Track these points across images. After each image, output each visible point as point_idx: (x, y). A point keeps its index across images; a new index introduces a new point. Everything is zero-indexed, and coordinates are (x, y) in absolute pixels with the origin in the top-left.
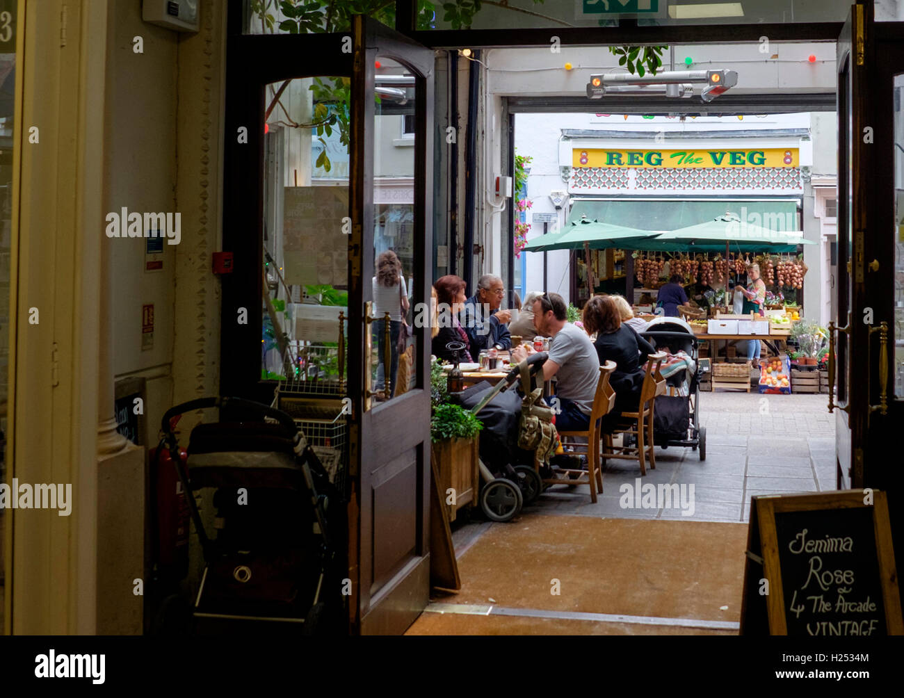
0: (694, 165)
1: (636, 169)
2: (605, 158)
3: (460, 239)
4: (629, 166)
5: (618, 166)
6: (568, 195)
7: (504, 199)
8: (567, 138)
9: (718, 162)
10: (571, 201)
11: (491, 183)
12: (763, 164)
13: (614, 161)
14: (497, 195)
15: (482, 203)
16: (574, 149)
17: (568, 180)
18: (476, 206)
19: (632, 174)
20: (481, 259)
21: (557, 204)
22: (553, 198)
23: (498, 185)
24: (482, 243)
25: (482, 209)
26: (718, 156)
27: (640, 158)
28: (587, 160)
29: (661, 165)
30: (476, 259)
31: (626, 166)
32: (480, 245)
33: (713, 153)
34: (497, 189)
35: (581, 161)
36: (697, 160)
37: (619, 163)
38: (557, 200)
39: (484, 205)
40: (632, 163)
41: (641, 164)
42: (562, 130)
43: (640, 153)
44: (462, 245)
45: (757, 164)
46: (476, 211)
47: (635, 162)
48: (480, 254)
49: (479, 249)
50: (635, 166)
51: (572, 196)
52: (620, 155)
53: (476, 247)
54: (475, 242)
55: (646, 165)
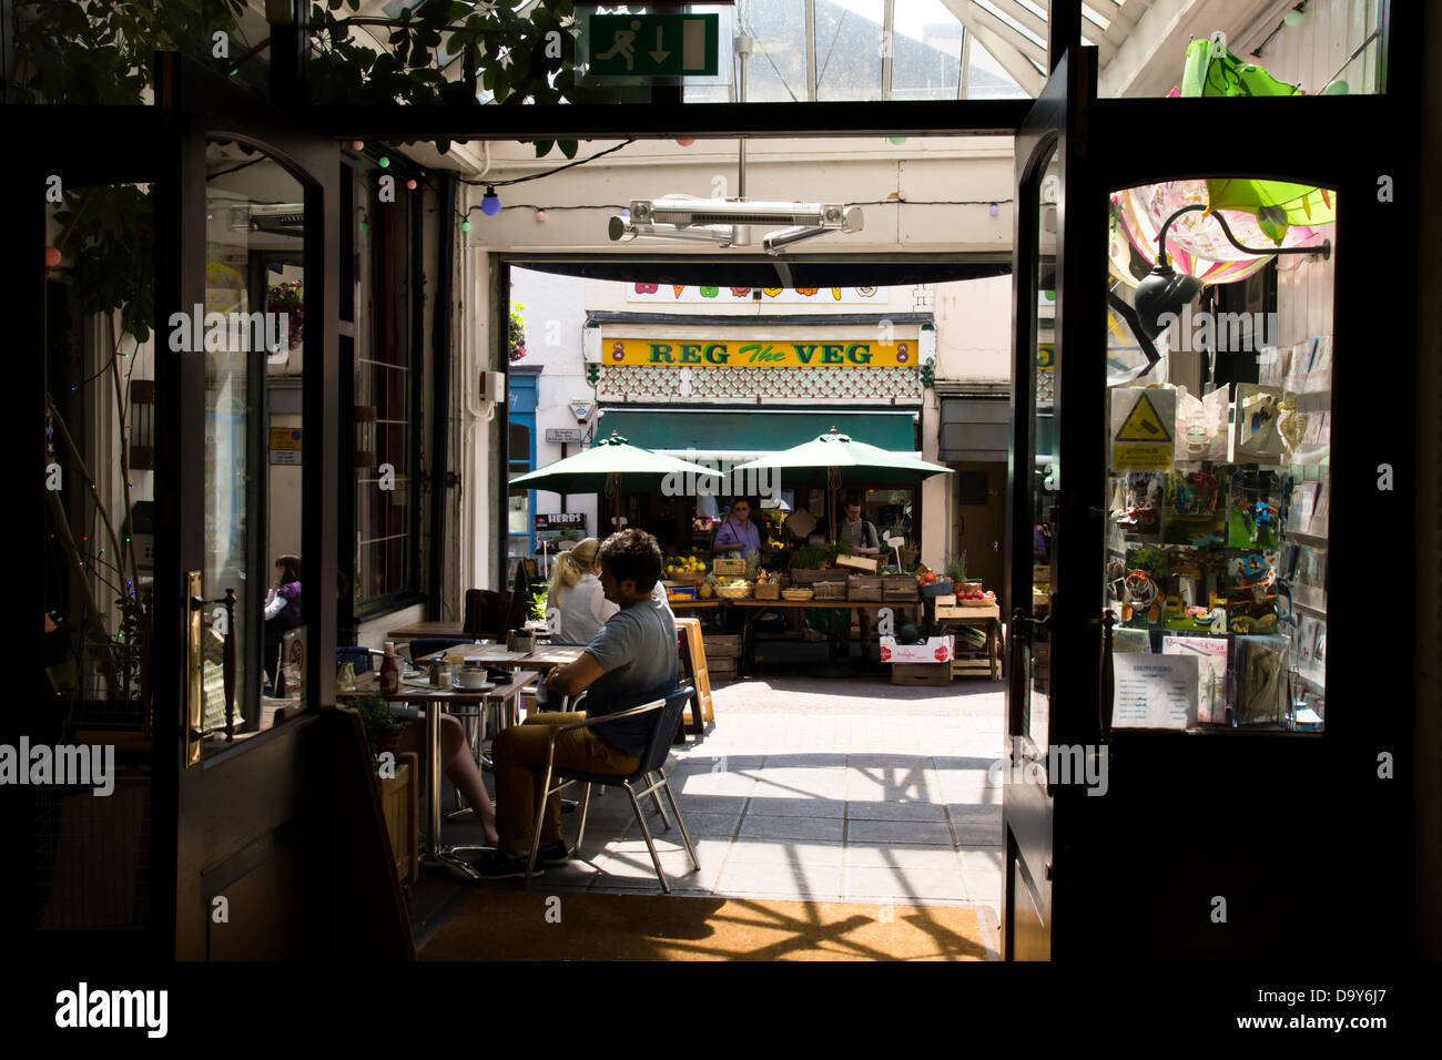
0: (772, 363)
1: (691, 368)
2: (648, 353)
3: (426, 463)
4: (682, 364)
5: (665, 363)
6: (595, 403)
7: (492, 405)
8: (593, 324)
9: (805, 360)
10: (600, 413)
11: (473, 381)
12: (868, 362)
13: (661, 357)
14: (483, 399)
15: (460, 411)
16: (604, 339)
17: (597, 382)
18: (450, 415)
19: (686, 374)
20: (457, 494)
21: (581, 417)
22: (575, 408)
23: (484, 384)
24: (459, 470)
25: (460, 420)
26: (806, 350)
27: (697, 354)
28: (623, 355)
29: (726, 362)
30: (450, 494)
31: (677, 363)
32: (457, 474)
33: (799, 347)
34: (482, 390)
35: (614, 356)
36: (778, 355)
37: (668, 359)
38: (580, 411)
39: (462, 414)
40: (686, 359)
41: (699, 360)
42: (588, 312)
43: (698, 345)
44: (429, 473)
45: (860, 362)
46: (451, 424)
47: (691, 358)
48: (457, 486)
49: (455, 480)
50: (691, 364)
51: (601, 405)
52: (670, 349)
53: (449, 477)
54: (450, 468)
55: (705, 362)
